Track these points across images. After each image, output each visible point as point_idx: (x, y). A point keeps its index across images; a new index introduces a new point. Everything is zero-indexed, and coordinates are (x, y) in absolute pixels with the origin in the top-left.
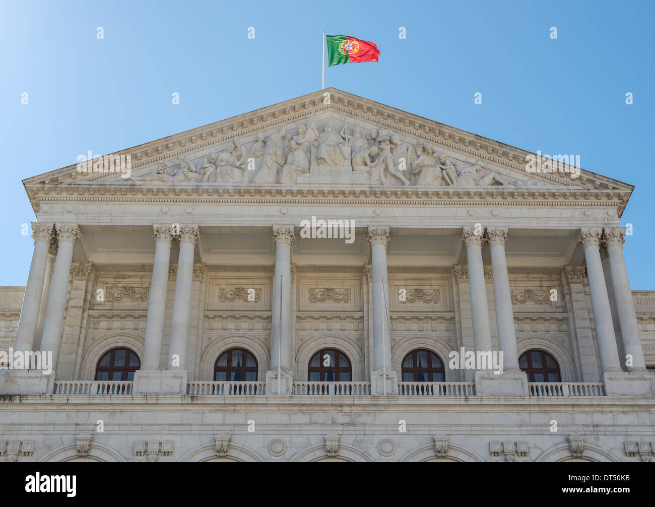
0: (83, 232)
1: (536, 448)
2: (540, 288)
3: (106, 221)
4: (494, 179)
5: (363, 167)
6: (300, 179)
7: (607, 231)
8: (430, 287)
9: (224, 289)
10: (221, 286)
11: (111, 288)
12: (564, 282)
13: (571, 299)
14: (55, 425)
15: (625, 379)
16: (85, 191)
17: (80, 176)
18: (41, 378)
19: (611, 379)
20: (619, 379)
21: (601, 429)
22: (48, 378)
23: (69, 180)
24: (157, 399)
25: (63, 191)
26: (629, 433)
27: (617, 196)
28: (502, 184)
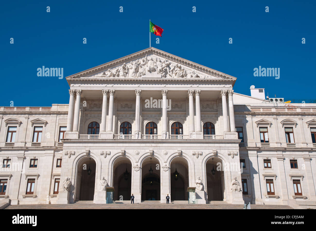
0: (82, 92)
2: (211, 104)
3: (89, 89)
4: (197, 75)
5: (160, 72)
6: (142, 76)
7: (228, 91)
8: (179, 104)
10: (121, 104)
11: (91, 104)
12: (218, 103)
13: (219, 108)
14: (79, 147)
15: (229, 134)
16: (83, 80)
17: (81, 76)
18: (75, 134)
19: (225, 134)
20: (228, 134)
21: (222, 148)
22: (76, 134)
23: (78, 77)
24: (106, 140)
25: (77, 80)
26: (229, 149)
27: (232, 81)
28: (199, 77)
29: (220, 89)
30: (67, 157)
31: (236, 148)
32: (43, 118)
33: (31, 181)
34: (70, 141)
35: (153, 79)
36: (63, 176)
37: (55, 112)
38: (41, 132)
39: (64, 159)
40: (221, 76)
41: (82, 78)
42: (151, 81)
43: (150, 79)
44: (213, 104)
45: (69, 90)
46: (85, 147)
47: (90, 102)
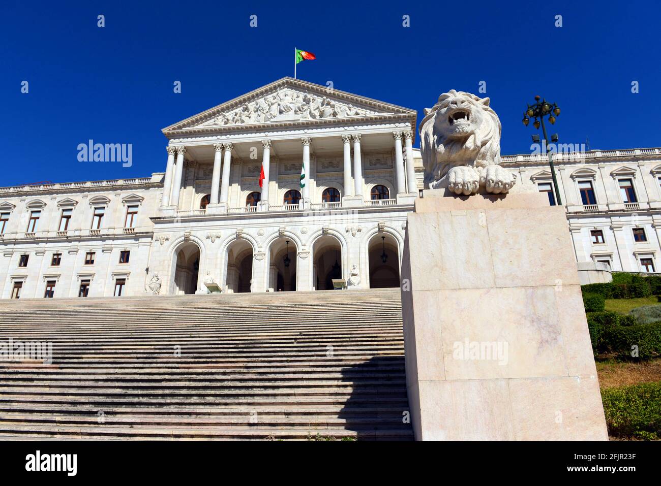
0: (186, 150)
4: (356, 112)
5: (299, 112)
6: (272, 120)
7: (405, 132)
10: (249, 166)
12: (393, 155)
14: (177, 228)
15: (406, 197)
16: (186, 132)
17: (184, 126)
19: (399, 197)
20: (403, 197)
21: (394, 218)
22: (173, 209)
23: (180, 128)
24: (214, 215)
25: (178, 133)
26: (405, 219)
27: (409, 117)
28: (359, 114)
29: (390, 131)
30: (159, 243)
32: (140, 193)
33: (121, 282)
34: (162, 219)
35: (287, 123)
37: (155, 184)
38: (136, 213)
39: (155, 246)
40: (393, 110)
41: (184, 129)
42: (285, 125)
43: (283, 123)
44: (387, 157)
45: (167, 148)
46: (185, 228)
47: (205, 167)
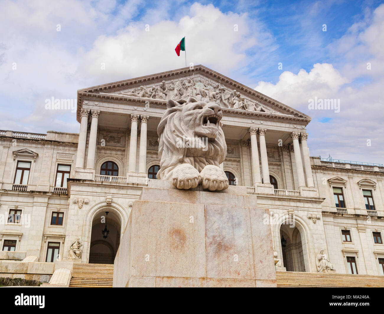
0: (101, 114)
1: (277, 213)
2: (270, 152)
3: (111, 110)
4: (262, 109)
5: (214, 99)
7: (302, 134)
8: (230, 148)
9: (151, 141)
10: (150, 140)
11: (105, 136)
13: (283, 157)
14: (97, 192)
15: (308, 190)
16: (103, 97)
17: (101, 91)
18: (90, 173)
19: (303, 190)
20: (306, 190)
21: (300, 208)
22: (92, 173)
24: (137, 185)
25: (94, 96)
26: (309, 210)
27: (306, 121)
28: (265, 112)
29: (290, 130)
30: (76, 207)
31: (318, 209)
32: (32, 149)
33: (10, 244)
34: (82, 182)
36: (69, 236)
38: (28, 169)
39: (73, 209)
46: (106, 194)
47: (105, 134)
